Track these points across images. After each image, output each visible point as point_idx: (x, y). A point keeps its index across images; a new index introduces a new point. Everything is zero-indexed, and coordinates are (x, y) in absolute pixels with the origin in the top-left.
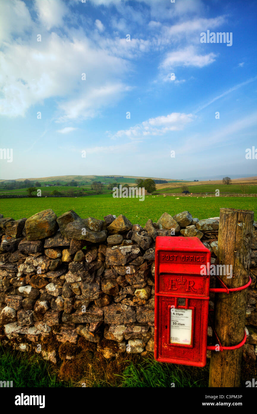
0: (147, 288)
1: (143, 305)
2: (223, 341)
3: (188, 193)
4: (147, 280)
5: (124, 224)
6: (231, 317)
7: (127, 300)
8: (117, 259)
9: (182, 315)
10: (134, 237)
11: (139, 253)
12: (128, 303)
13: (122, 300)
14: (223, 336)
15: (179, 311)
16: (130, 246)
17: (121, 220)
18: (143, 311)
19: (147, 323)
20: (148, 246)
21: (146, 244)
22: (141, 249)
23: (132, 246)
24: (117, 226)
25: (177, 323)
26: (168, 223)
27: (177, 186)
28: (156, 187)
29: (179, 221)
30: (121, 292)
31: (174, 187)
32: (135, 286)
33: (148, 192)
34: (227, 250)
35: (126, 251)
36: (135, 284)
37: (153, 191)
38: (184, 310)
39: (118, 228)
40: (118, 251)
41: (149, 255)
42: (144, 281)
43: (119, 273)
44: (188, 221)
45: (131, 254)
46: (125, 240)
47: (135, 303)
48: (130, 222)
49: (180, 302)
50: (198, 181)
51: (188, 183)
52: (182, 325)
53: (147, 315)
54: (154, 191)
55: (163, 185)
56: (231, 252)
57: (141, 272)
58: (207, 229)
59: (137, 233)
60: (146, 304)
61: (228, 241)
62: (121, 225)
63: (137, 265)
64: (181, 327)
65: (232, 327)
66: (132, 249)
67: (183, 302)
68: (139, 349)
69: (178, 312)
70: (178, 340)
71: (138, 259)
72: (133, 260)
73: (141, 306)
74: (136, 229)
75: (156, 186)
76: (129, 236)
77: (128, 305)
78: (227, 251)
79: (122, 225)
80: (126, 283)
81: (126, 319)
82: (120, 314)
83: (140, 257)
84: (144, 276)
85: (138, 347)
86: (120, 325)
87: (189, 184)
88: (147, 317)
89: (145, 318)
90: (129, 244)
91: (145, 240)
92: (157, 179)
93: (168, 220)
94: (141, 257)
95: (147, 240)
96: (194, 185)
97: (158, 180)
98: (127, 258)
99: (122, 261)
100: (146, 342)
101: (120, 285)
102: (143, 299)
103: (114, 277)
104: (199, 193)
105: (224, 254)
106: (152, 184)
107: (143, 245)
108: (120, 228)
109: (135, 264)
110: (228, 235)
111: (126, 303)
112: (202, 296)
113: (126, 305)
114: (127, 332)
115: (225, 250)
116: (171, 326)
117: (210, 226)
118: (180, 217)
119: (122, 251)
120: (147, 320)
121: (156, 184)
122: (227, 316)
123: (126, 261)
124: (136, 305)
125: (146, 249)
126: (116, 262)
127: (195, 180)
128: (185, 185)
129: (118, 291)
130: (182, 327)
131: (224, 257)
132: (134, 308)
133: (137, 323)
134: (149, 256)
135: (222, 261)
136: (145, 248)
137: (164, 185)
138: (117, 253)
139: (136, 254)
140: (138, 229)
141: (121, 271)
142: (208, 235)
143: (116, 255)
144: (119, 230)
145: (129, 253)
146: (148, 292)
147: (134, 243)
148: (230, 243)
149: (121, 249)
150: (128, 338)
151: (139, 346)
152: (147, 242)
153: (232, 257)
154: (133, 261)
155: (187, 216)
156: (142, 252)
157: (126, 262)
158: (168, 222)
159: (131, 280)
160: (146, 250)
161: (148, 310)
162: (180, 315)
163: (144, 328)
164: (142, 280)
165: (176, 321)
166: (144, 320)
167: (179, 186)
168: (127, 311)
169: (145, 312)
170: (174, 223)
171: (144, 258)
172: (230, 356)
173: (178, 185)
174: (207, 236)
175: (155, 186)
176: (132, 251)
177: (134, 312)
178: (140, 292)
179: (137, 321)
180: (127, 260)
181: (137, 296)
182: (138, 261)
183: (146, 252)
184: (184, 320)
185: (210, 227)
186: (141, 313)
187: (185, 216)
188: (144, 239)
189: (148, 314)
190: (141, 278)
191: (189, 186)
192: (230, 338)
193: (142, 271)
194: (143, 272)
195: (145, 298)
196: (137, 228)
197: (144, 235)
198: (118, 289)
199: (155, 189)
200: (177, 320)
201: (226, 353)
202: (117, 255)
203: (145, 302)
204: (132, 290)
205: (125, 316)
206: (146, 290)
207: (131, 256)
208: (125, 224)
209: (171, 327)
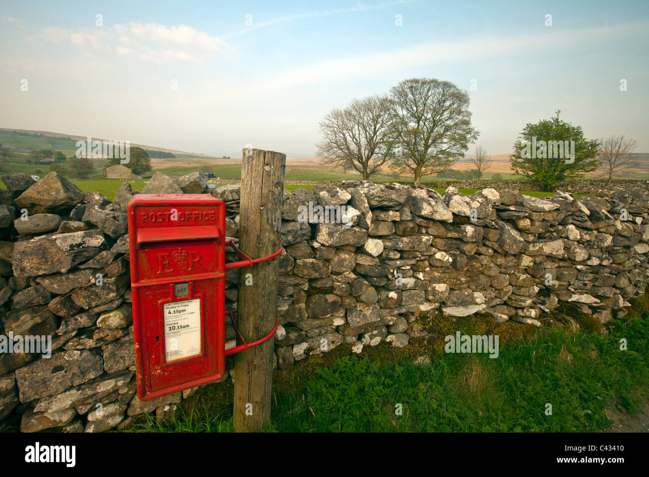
0: (125, 307)
1: (117, 340)
2: (250, 339)
3: (213, 177)
4: (123, 293)
5: (62, 191)
6: (259, 302)
7: (80, 339)
8: (47, 262)
9: (184, 310)
10: (89, 215)
11: (103, 244)
12: (82, 344)
13: (68, 342)
14: (249, 332)
15: (179, 307)
16: (81, 233)
17: (53, 183)
18: (118, 350)
19: (128, 369)
20: (123, 230)
21: (117, 224)
22: (106, 236)
23: (84, 233)
24: (43, 195)
25: (176, 326)
26: (163, 189)
27: (193, 165)
28: (152, 165)
29: (184, 186)
30: (61, 327)
31: (187, 166)
32: (97, 310)
33: (134, 173)
34: (251, 207)
35: (70, 242)
36: (97, 306)
37: (145, 171)
38: (186, 303)
39: (46, 200)
40: (48, 244)
41: (124, 244)
42: (117, 296)
43: (54, 292)
44: (199, 185)
45: (83, 247)
46: (65, 222)
47: (97, 340)
48: (78, 189)
49: (180, 290)
50: (229, 158)
51: (213, 160)
52: (184, 327)
53: (126, 355)
54: (147, 173)
55: (165, 161)
56: (257, 210)
57: (110, 280)
58: (230, 198)
59: (96, 207)
60: (123, 337)
61: (253, 194)
62: (54, 193)
63: (98, 267)
64: (183, 331)
65: (260, 316)
66: (84, 237)
67: (184, 290)
68: (113, 419)
69: (177, 309)
70: (180, 353)
71: (101, 256)
72: (88, 259)
73: (112, 342)
74: (93, 200)
75: (151, 162)
76: (76, 214)
77: (81, 348)
78: (252, 209)
79: (58, 192)
80: (75, 308)
81: (79, 376)
82: (64, 371)
83: (104, 253)
84: (116, 286)
85: (111, 416)
86: (65, 391)
87: (214, 163)
88: (126, 358)
89: (122, 361)
90: (78, 229)
91: (114, 217)
92: (152, 150)
93: (162, 184)
94: (108, 252)
95: (120, 218)
96: (223, 164)
97: (156, 150)
98: (73, 255)
99: (61, 263)
100: (127, 402)
101: (60, 314)
102: (117, 328)
103: (41, 302)
104: (231, 179)
105: (248, 214)
106: (142, 157)
107: (110, 228)
108: (52, 198)
109: (94, 267)
110: (253, 185)
111: (77, 345)
112: (214, 274)
113: (77, 350)
114: (83, 397)
115: (248, 209)
116: (166, 334)
117: (234, 192)
118: (186, 180)
119: (58, 242)
120: (127, 364)
121: (152, 159)
122: (253, 303)
123: (70, 261)
124: (102, 343)
125: (118, 235)
126: (43, 267)
127: (224, 157)
128: (207, 164)
129: (54, 327)
130: (186, 331)
131: (248, 219)
132: (97, 351)
133: (105, 376)
134: (125, 246)
135: (245, 226)
136: (115, 233)
137: (168, 160)
138: (45, 248)
139: (95, 247)
140: (99, 200)
141: (58, 286)
142: (232, 208)
143: (42, 253)
144: (50, 204)
145: (78, 245)
146: (127, 315)
147: (90, 226)
148: (255, 197)
149: (56, 239)
150: (86, 410)
151: (113, 415)
152: (118, 221)
153: (258, 216)
154: (89, 262)
155: (198, 178)
156: (110, 241)
157: (71, 264)
158: (163, 187)
159: (87, 300)
160: (119, 237)
161: (128, 346)
162: (180, 312)
163: (122, 378)
164: (112, 295)
165: (175, 324)
166: (122, 366)
167: (197, 165)
168: (80, 359)
169: (121, 351)
170: (175, 189)
171: (114, 251)
172: (259, 356)
173: (194, 163)
174: (230, 210)
175: (149, 161)
176: (84, 242)
177: (98, 357)
178: (108, 318)
179: (105, 372)
180: (73, 261)
181: (102, 326)
182: (101, 260)
183: (118, 241)
184: (188, 318)
185: (234, 194)
186: (113, 355)
187: (193, 178)
188: (111, 216)
189: (128, 352)
190: (111, 290)
191: (213, 166)
192: (258, 331)
193: (111, 278)
194: (113, 279)
195: (120, 325)
196: (97, 197)
197: (113, 210)
198: (53, 324)
199: (148, 168)
200: (176, 322)
201: (253, 354)
202: (44, 253)
203: (120, 333)
204: (90, 319)
205: (75, 370)
206: (122, 312)
207: (83, 251)
208: (65, 192)
209: (166, 336)
